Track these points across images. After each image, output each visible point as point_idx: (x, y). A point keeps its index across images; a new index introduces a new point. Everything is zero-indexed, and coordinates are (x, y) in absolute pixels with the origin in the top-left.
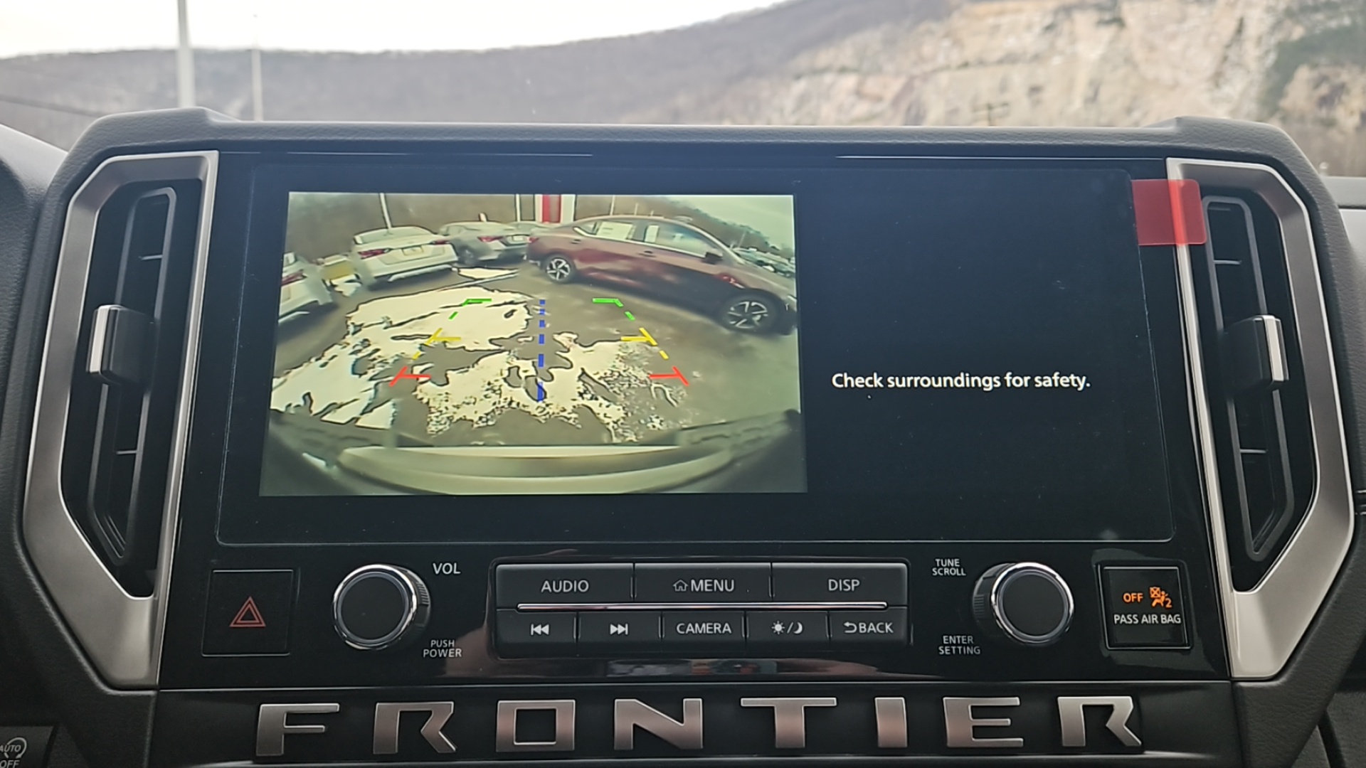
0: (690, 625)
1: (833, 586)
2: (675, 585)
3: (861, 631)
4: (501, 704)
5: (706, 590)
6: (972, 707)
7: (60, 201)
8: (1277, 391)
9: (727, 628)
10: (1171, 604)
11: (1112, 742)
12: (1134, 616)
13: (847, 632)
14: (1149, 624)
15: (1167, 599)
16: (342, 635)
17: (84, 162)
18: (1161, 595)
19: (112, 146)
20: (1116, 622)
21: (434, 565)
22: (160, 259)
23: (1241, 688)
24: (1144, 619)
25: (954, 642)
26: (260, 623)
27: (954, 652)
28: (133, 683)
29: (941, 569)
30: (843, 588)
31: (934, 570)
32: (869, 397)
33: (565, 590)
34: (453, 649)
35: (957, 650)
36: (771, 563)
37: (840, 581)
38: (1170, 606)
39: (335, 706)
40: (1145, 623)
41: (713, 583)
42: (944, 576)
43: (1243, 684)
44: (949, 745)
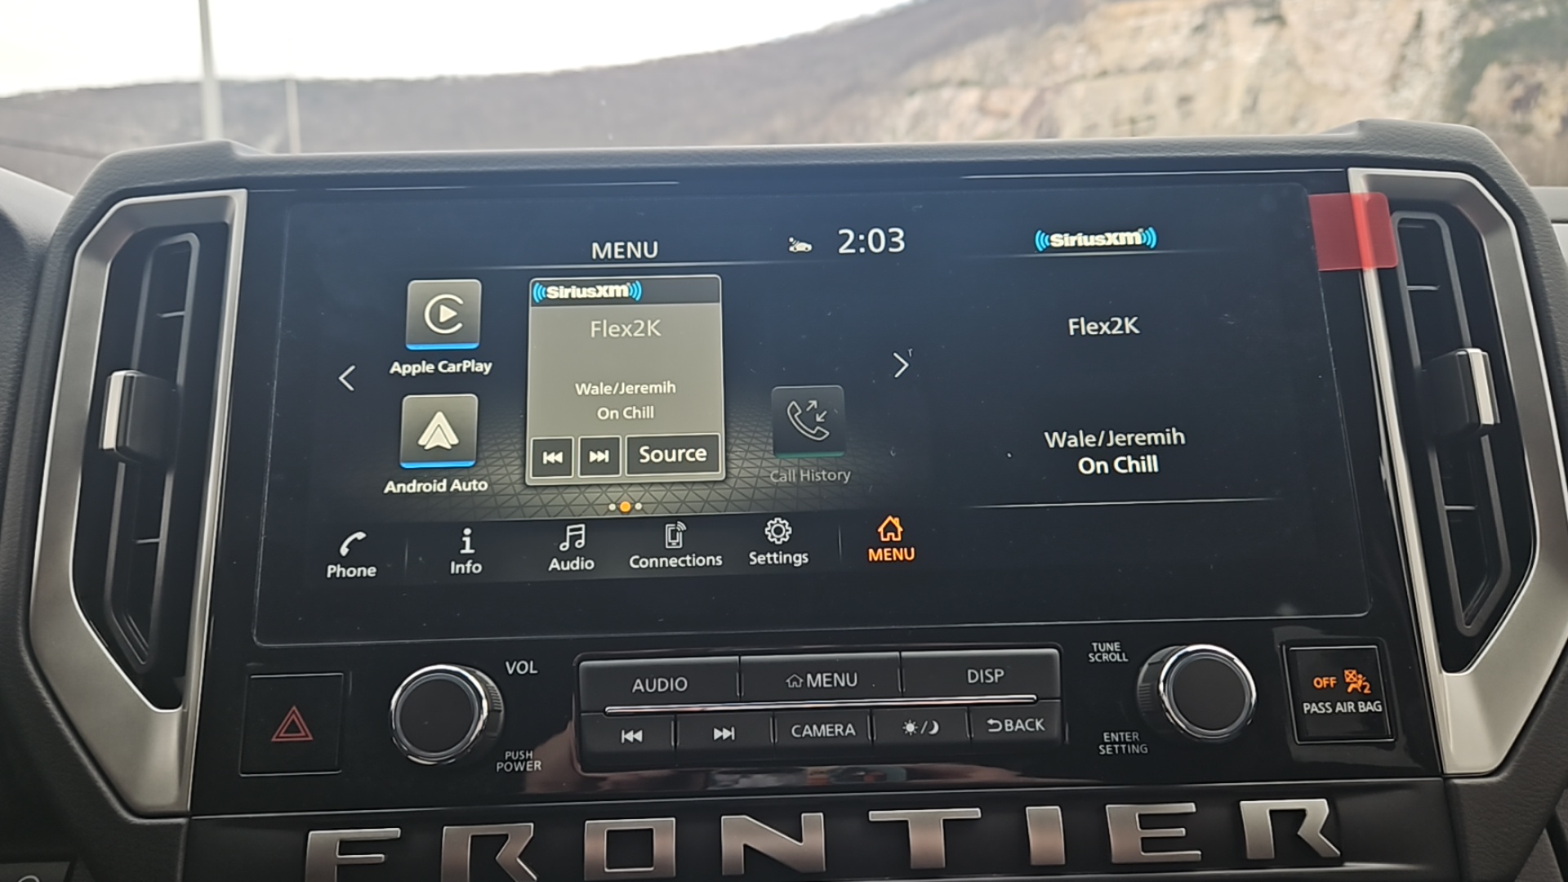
0: (807, 727)
1: (973, 678)
2: (788, 681)
3: (1007, 730)
4: (588, 824)
5: (825, 685)
6: (1140, 816)
7: (65, 252)
8: (1487, 437)
9: (850, 730)
10: (1370, 689)
12: (1327, 704)
13: (991, 730)
14: (1344, 713)
15: (1365, 683)
16: (401, 747)
17: (92, 206)
18: (1358, 679)
19: (124, 187)
20: (1306, 712)
21: (507, 664)
22: (182, 317)
23: (1456, 785)
24: (1339, 707)
25: (1117, 740)
26: (307, 736)
27: (1117, 751)
28: (162, 810)
29: (1099, 654)
30: (984, 680)
31: (1090, 655)
32: (1009, 455)
33: (660, 690)
34: (531, 762)
35: (1120, 748)
36: (900, 652)
37: (982, 672)
38: (1369, 692)
39: (395, 832)
40: (1340, 711)
41: (832, 677)
42: (1102, 662)
43: (1457, 781)
44: (1114, 860)
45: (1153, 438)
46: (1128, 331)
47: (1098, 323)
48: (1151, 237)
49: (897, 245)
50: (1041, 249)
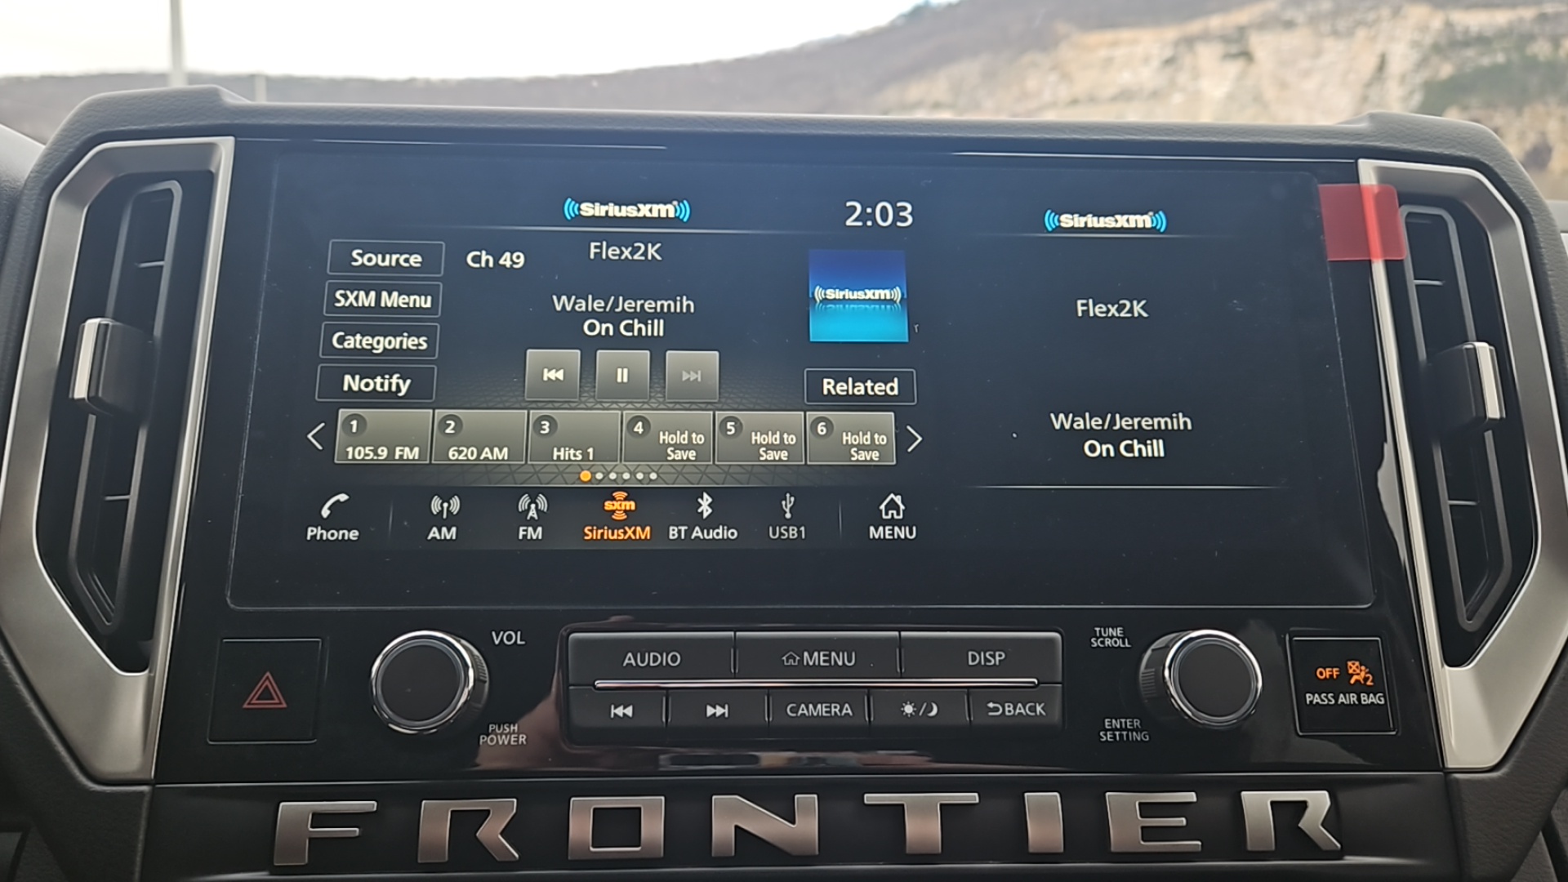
0: (803, 706)
1: (974, 660)
2: (784, 658)
3: (1007, 713)
4: (573, 801)
5: (822, 664)
6: (1140, 804)
7: (40, 195)
8: (1490, 432)
9: (847, 709)
10: (1372, 681)
11: (1305, 845)
12: (1330, 695)
13: (991, 714)
14: (1347, 705)
15: (1368, 675)
16: (381, 714)
17: (70, 148)
18: (1361, 671)
19: (104, 130)
20: (1308, 702)
21: (494, 634)
22: (161, 267)
23: (1457, 780)
24: (1342, 699)
25: (1118, 726)
26: (280, 703)
27: (1118, 738)
28: (122, 777)
29: (1102, 639)
30: (985, 662)
31: (1093, 640)
32: (1015, 435)
33: (652, 664)
34: (516, 736)
35: (1121, 735)
36: (900, 632)
37: (982, 654)
38: (1372, 684)
39: (371, 805)
40: (1342, 703)
41: (830, 656)
42: (1105, 647)
43: (1458, 776)
44: (1113, 849)
45: (1159, 423)
46: (1136, 315)
47: (1106, 305)
48: (1161, 221)
49: (905, 219)
50: (1050, 229)
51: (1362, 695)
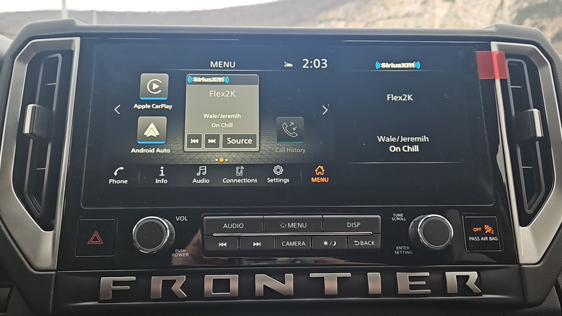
0: (288, 242)
1: (349, 226)
2: (281, 225)
3: (361, 245)
4: (206, 277)
5: (294, 227)
6: (409, 277)
7: (11, 59)
8: (538, 141)
9: (303, 243)
11: (468, 291)
12: (478, 238)
13: (355, 245)
14: (484, 241)
15: (492, 230)
16: (136, 246)
17: (21, 42)
18: (489, 228)
19: (33, 35)
21: (176, 217)
22: (55, 85)
23: (524, 267)
25: (401, 249)
26: (101, 242)
28: (45, 269)
29: (395, 218)
30: (353, 226)
31: (392, 218)
32: (364, 144)
33: (233, 228)
34: (185, 253)
35: (402, 252)
36: (322, 215)
37: (352, 223)
38: (493, 233)
39: (134, 278)
40: (482, 240)
41: (297, 224)
42: (397, 221)
43: (524, 266)
44: (399, 293)
45: (417, 139)
46: (409, 100)
47: (398, 96)
48: (418, 65)
49: (324, 65)
50: (377, 69)
51: (490, 237)
